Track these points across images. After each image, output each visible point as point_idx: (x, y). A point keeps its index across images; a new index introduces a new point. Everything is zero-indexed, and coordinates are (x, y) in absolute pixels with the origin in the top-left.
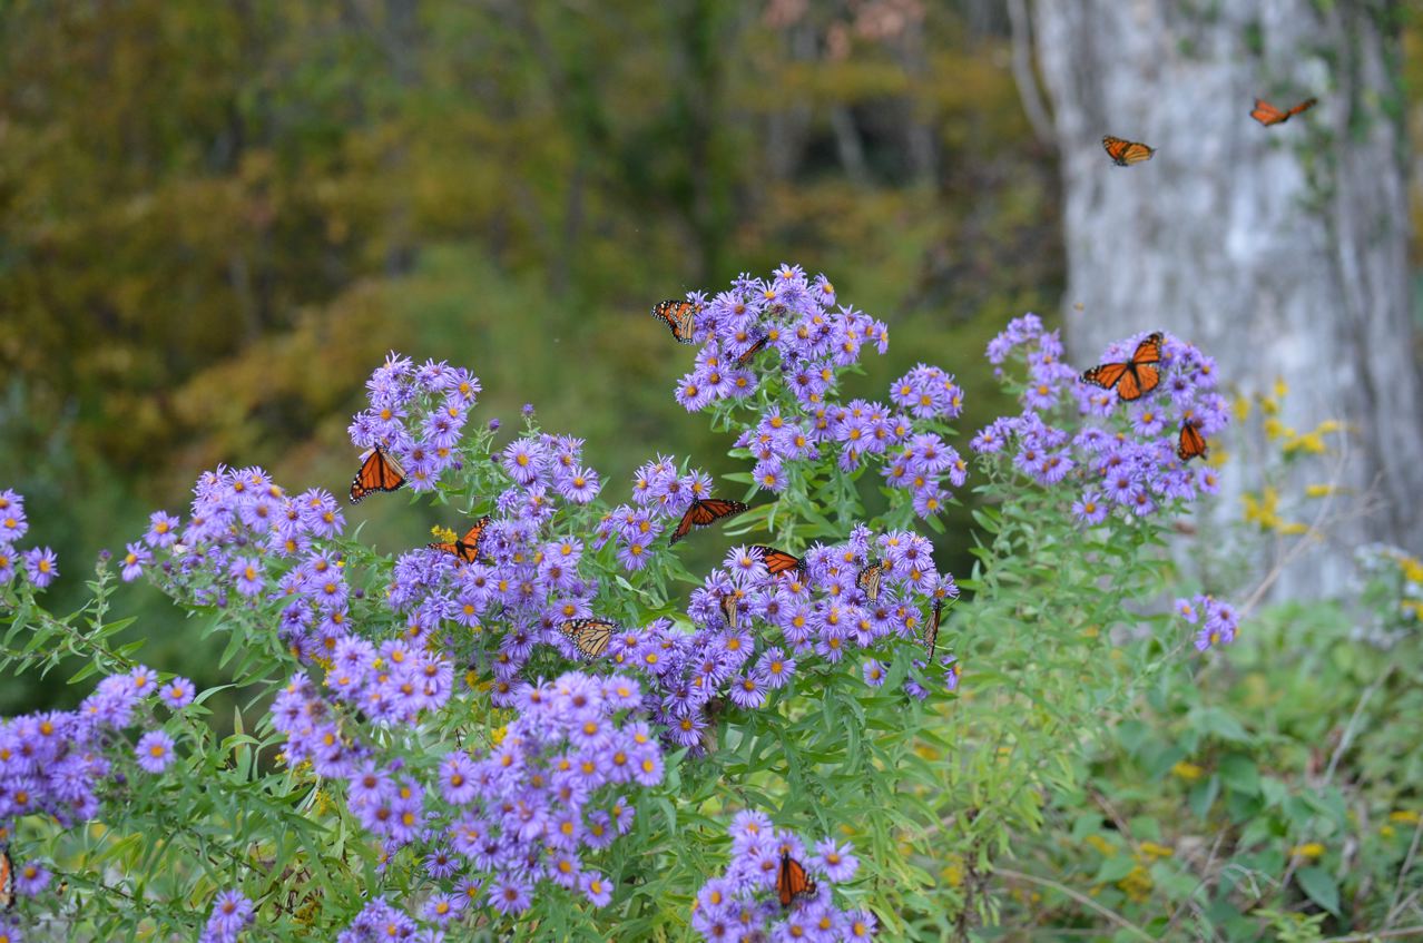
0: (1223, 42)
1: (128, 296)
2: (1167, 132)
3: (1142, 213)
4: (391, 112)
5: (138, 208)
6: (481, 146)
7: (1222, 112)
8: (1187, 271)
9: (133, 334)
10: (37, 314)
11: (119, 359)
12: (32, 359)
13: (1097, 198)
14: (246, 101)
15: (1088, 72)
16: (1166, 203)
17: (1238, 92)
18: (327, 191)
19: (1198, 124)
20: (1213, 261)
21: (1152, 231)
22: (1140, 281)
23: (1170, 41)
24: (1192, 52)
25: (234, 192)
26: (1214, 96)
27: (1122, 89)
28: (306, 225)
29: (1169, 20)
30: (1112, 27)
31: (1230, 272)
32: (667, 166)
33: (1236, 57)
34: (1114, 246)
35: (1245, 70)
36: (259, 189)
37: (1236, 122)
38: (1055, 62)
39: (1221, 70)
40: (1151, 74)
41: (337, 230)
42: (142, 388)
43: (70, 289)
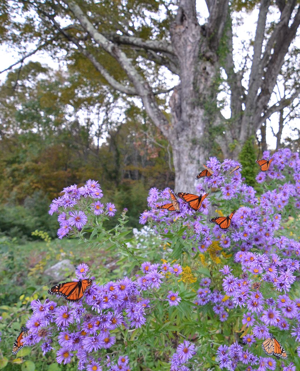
0: (195, 162)
1: (53, 182)
2: (188, 171)
3: (184, 180)
4: (84, 166)
5: (55, 173)
6: (94, 170)
7: (195, 170)
8: (189, 187)
9: (53, 186)
10: (43, 183)
11: (52, 189)
12: (42, 188)
13: (179, 178)
14: (68, 163)
15: (179, 164)
16: (187, 179)
17: (196, 168)
18: (77, 173)
19: (192, 171)
20: (192, 186)
21: (186, 182)
22: (184, 188)
23: (189, 161)
24: (192, 163)
25: (66, 172)
26: (194, 168)
27: (183, 166)
28: (74, 177)
29: (189, 159)
30: (183, 159)
31: (194, 188)
32: (113, 175)
33: (196, 164)
34: (181, 184)
35: (197, 165)
36: (69, 172)
37: (196, 171)
38: (175, 162)
39: (195, 165)
40: (187, 165)
41: (78, 178)
42: (55, 192)
43: (47, 181)
